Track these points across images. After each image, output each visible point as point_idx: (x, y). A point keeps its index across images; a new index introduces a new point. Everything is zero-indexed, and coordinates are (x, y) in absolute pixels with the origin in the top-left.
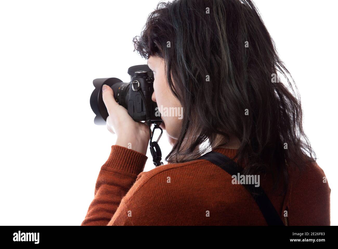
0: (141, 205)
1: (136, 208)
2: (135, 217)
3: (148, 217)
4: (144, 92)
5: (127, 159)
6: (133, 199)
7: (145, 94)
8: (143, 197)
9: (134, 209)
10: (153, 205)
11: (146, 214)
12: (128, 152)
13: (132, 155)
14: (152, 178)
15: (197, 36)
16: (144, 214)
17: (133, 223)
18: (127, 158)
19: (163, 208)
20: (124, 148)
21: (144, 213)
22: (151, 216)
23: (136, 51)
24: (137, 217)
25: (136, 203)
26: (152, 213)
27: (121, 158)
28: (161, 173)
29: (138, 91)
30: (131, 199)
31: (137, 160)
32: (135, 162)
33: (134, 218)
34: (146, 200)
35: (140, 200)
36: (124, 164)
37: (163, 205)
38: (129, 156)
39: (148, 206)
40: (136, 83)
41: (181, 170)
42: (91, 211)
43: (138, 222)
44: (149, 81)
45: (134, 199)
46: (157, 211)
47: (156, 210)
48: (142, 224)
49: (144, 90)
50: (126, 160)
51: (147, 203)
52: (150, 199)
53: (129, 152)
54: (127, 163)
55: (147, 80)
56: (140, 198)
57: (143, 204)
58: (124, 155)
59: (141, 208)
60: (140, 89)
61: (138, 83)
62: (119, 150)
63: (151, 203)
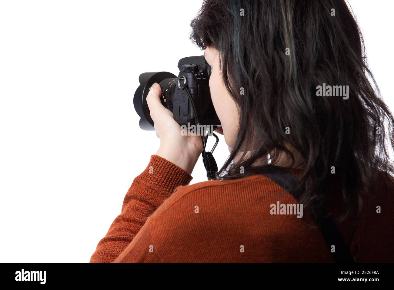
0: (169, 227)
1: (162, 231)
2: (160, 241)
3: (177, 244)
4: (192, 90)
5: (166, 174)
6: (159, 219)
7: (192, 93)
8: (172, 218)
9: (160, 231)
10: (183, 229)
11: (173, 240)
12: (167, 166)
13: (172, 170)
14: (185, 196)
15: (258, 27)
16: (172, 239)
17: (157, 248)
18: (165, 172)
19: (195, 233)
20: (165, 159)
21: (171, 237)
22: (180, 242)
23: (192, 39)
24: (162, 241)
25: (163, 225)
26: (181, 239)
27: (158, 171)
28: (196, 192)
29: (183, 89)
30: (157, 219)
31: (177, 177)
32: (174, 180)
33: (158, 243)
34: (175, 222)
35: (168, 221)
36: (161, 180)
37: (194, 230)
38: (168, 170)
39: (177, 229)
40: (183, 78)
41: (222, 189)
42: (113, 229)
43: (163, 248)
44: (198, 76)
45: (161, 220)
46: (187, 237)
47: (187, 235)
48: (169, 250)
49: (192, 88)
50: (164, 175)
51: (176, 226)
52: (180, 222)
53: (169, 165)
54: (165, 179)
55: (196, 75)
56: (168, 219)
57: (171, 227)
58: (162, 169)
59: (168, 231)
60: (186, 86)
61: (184, 79)
62: (157, 162)
63: (180, 227)
